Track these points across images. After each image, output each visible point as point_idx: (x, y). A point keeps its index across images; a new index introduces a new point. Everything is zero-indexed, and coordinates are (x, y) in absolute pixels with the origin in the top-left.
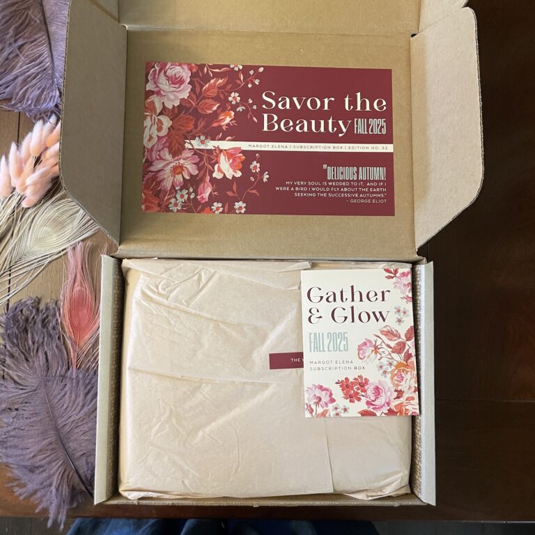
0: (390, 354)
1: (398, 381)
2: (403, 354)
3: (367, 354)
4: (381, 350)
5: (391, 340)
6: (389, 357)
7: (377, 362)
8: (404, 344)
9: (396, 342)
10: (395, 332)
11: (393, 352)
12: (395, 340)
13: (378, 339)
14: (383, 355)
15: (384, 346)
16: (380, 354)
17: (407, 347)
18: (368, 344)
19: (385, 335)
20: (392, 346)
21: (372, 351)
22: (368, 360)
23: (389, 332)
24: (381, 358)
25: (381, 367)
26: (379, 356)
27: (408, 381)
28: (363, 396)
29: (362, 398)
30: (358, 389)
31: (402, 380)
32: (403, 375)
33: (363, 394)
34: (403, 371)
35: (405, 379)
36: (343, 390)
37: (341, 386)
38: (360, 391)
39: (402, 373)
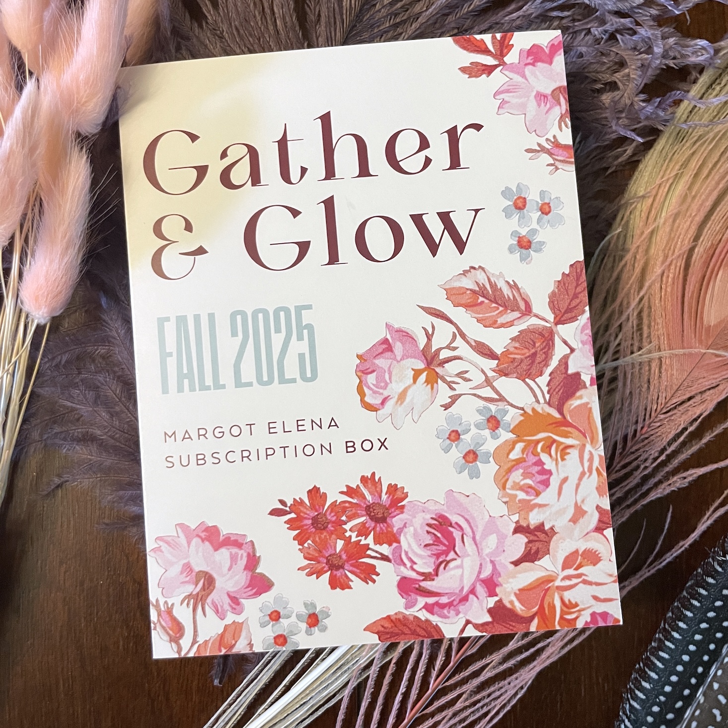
0: (488, 382)
1: (526, 489)
2: (543, 380)
3: (395, 388)
4: (452, 368)
5: (492, 324)
6: (488, 392)
7: (437, 418)
8: (547, 338)
9: (514, 331)
10: (506, 291)
11: (502, 373)
12: (510, 324)
13: (437, 322)
14: (462, 387)
15: (463, 349)
16: (450, 385)
17: (560, 350)
18: (398, 348)
19: (467, 306)
20: (499, 351)
21: (417, 374)
22: (400, 409)
23: (482, 292)
24: (454, 399)
25: (455, 436)
26: (444, 393)
27: (569, 487)
28: (385, 558)
29: (380, 565)
30: (363, 531)
31: (546, 483)
32: (549, 464)
33: (385, 549)
34: (547, 449)
35: (554, 481)
36: (300, 539)
37: (292, 524)
38: (370, 540)
39: (544, 457)
